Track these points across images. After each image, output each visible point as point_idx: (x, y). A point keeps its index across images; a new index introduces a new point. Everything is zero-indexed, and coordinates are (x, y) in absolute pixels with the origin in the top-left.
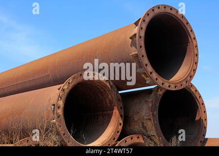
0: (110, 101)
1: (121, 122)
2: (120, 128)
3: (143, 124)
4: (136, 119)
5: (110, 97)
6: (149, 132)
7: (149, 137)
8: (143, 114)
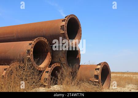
0: (47, 49)
1: (51, 58)
2: (51, 60)
3: (60, 59)
4: (56, 57)
5: (47, 48)
6: (62, 62)
7: (61, 64)
8: (60, 55)
